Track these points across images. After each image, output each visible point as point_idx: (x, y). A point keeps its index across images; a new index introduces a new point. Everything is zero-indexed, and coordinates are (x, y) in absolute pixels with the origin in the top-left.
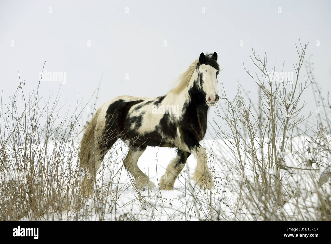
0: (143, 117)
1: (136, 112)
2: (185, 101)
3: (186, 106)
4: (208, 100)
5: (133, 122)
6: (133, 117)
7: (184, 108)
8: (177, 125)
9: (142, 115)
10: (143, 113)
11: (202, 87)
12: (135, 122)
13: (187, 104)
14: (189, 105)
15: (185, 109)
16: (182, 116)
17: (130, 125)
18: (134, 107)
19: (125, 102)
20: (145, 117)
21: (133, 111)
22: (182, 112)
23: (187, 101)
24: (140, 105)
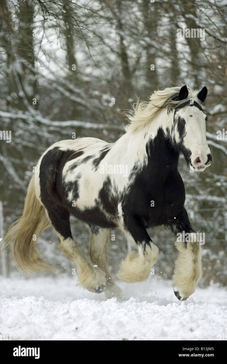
0: (79, 183)
1: (71, 175)
2: (135, 163)
3: (136, 171)
4: (194, 162)
5: (69, 190)
6: (69, 182)
7: (132, 175)
8: (119, 200)
9: (77, 179)
10: (79, 177)
11: (182, 141)
12: (72, 191)
13: (139, 168)
14: (142, 170)
15: (134, 177)
16: (129, 187)
17: (67, 196)
18: (69, 165)
19: (60, 150)
20: (81, 183)
21: (67, 171)
22: (129, 181)
23: (139, 163)
24: (76, 162)
